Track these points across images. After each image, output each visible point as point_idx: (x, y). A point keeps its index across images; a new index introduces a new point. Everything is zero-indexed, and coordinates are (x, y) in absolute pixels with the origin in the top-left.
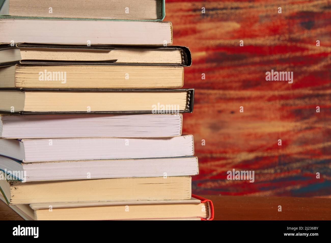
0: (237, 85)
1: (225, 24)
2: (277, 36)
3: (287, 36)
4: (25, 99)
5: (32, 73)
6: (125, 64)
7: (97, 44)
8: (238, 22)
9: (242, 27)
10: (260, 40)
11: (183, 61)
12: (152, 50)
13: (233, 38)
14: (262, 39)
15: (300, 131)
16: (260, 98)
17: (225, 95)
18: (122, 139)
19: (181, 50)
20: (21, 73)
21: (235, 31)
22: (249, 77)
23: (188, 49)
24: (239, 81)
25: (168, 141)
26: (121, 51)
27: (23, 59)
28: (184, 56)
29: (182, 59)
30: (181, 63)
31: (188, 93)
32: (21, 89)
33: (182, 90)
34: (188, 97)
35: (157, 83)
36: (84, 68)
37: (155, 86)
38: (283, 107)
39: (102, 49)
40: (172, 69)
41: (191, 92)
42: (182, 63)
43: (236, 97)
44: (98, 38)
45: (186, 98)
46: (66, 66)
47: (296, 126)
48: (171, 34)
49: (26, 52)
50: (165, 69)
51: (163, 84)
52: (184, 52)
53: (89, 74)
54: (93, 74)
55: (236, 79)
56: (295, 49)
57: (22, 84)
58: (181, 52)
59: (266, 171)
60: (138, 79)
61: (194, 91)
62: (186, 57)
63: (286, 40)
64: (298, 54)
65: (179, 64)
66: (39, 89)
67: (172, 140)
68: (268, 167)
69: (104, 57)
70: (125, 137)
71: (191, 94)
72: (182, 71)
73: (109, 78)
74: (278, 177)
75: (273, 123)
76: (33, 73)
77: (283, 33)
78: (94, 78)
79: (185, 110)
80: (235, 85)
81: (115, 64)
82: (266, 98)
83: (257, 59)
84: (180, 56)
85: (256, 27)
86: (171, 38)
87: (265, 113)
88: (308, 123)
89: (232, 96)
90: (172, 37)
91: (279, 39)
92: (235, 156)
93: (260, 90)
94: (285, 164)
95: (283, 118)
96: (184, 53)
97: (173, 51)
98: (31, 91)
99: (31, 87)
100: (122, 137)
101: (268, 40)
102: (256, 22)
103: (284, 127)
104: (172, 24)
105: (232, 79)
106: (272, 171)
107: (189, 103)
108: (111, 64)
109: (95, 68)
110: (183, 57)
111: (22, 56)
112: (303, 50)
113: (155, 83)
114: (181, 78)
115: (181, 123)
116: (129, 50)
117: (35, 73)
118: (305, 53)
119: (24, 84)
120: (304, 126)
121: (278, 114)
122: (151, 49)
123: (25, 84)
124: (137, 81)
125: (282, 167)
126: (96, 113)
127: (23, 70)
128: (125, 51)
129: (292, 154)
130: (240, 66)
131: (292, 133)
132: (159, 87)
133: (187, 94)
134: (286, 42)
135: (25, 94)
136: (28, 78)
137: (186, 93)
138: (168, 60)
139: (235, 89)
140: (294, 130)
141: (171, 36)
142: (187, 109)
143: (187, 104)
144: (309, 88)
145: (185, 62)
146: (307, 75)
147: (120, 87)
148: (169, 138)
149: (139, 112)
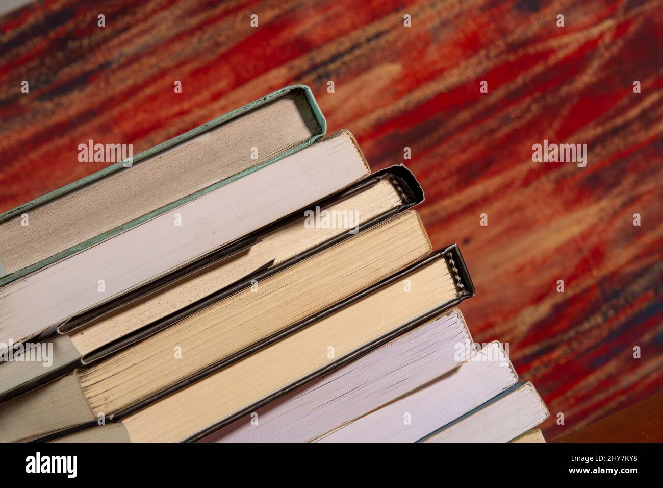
0: (449, 183)
1: (369, 77)
2: (482, 53)
3: (501, 43)
4: (130, 435)
5: (117, 374)
6: (294, 260)
7: (220, 247)
8: (393, 61)
9: (405, 66)
10: (451, 75)
11: (404, 195)
12: (331, 206)
13: (398, 95)
14: (456, 72)
15: (615, 215)
16: (507, 187)
17: (436, 213)
18: (362, 418)
19: (388, 178)
20: (93, 384)
21: (396, 81)
22: (465, 157)
23: (403, 166)
24: (450, 175)
25: (454, 377)
26: (271, 236)
27: (84, 352)
28: (400, 185)
29: (399, 193)
30: (400, 203)
31: (447, 259)
32: (113, 419)
33: (433, 257)
34: (450, 266)
35: (377, 270)
36: (216, 309)
37: (378, 277)
38: (560, 185)
39: (233, 251)
40: (394, 226)
41: (451, 252)
42: (404, 202)
43: (458, 208)
44: (214, 233)
45: (447, 271)
46: (179, 323)
47: (602, 210)
48: (358, 153)
49: (83, 336)
50: (381, 232)
51: (391, 264)
52: (398, 178)
53: (232, 319)
54: (241, 312)
55: (443, 173)
56: (528, 62)
57: (106, 407)
58: (391, 180)
59: (587, 325)
60: (335, 278)
61: (457, 249)
62: (405, 185)
63: (502, 52)
64: (539, 68)
65: (399, 206)
66: (148, 400)
67: (461, 370)
68: (588, 314)
69: (242, 266)
70: (365, 412)
71: (456, 257)
72: (416, 220)
73: (278, 306)
74: (616, 324)
75: (554, 224)
76: (120, 372)
77: (492, 42)
78: (247, 322)
79: (457, 296)
80: (445, 185)
81: (273, 270)
82: (518, 182)
83: (465, 116)
84: (393, 189)
85: (433, 53)
86: (363, 163)
87: (529, 213)
88: (621, 193)
89: (450, 210)
90: (363, 158)
91: (488, 57)
92: (511, 324)
93: (498, 172)
94: (616, 294)
95: (570, 206)
96: (397, 180)
97: (373, 186)
98: (134, 413)
99: (127, 403)
100: (360, 416)
101: (467, 68)
102: (427, 44)
103: (579, 222)
104: (351, 134)
105: (435, 175)
106: (599, 319)
107: (458, 278)
108: (264, 274)
109: (238, 298)
110: (399, 189)
111: (78, 347)
112: (544, 55)
113: (374, 271)
114: (420, 235)
115: (465, 327)
116: (287, 227)
117: (122, 371)
118: (552, 60)
119: (110, 404)
120: (618, 202)
121: (557, 203)
122: (329, 204)
123: (114, 402)
124: (336, 283)
125: (614, 301)
126: (286, 393)
127: (95, 376)
128: (279, 233)
129: (621, 268)
130: (438, 143)
131: (601, 227)
132: (386, 275)
133: (447, 262)
134: (504, 57)
135: (123, 425)
136: (113, 388)
137: (443, 260)
138: (373, 211)
139: (449, 193)
140: (601, 220)
141: (361, 158)
142: (461, 293)
143: (456, 282)
144: (591, 124)
145: (409, 197)
146: (575, 101)
147: (307, 313)
148: (455, 370)
149: (370, 346)
